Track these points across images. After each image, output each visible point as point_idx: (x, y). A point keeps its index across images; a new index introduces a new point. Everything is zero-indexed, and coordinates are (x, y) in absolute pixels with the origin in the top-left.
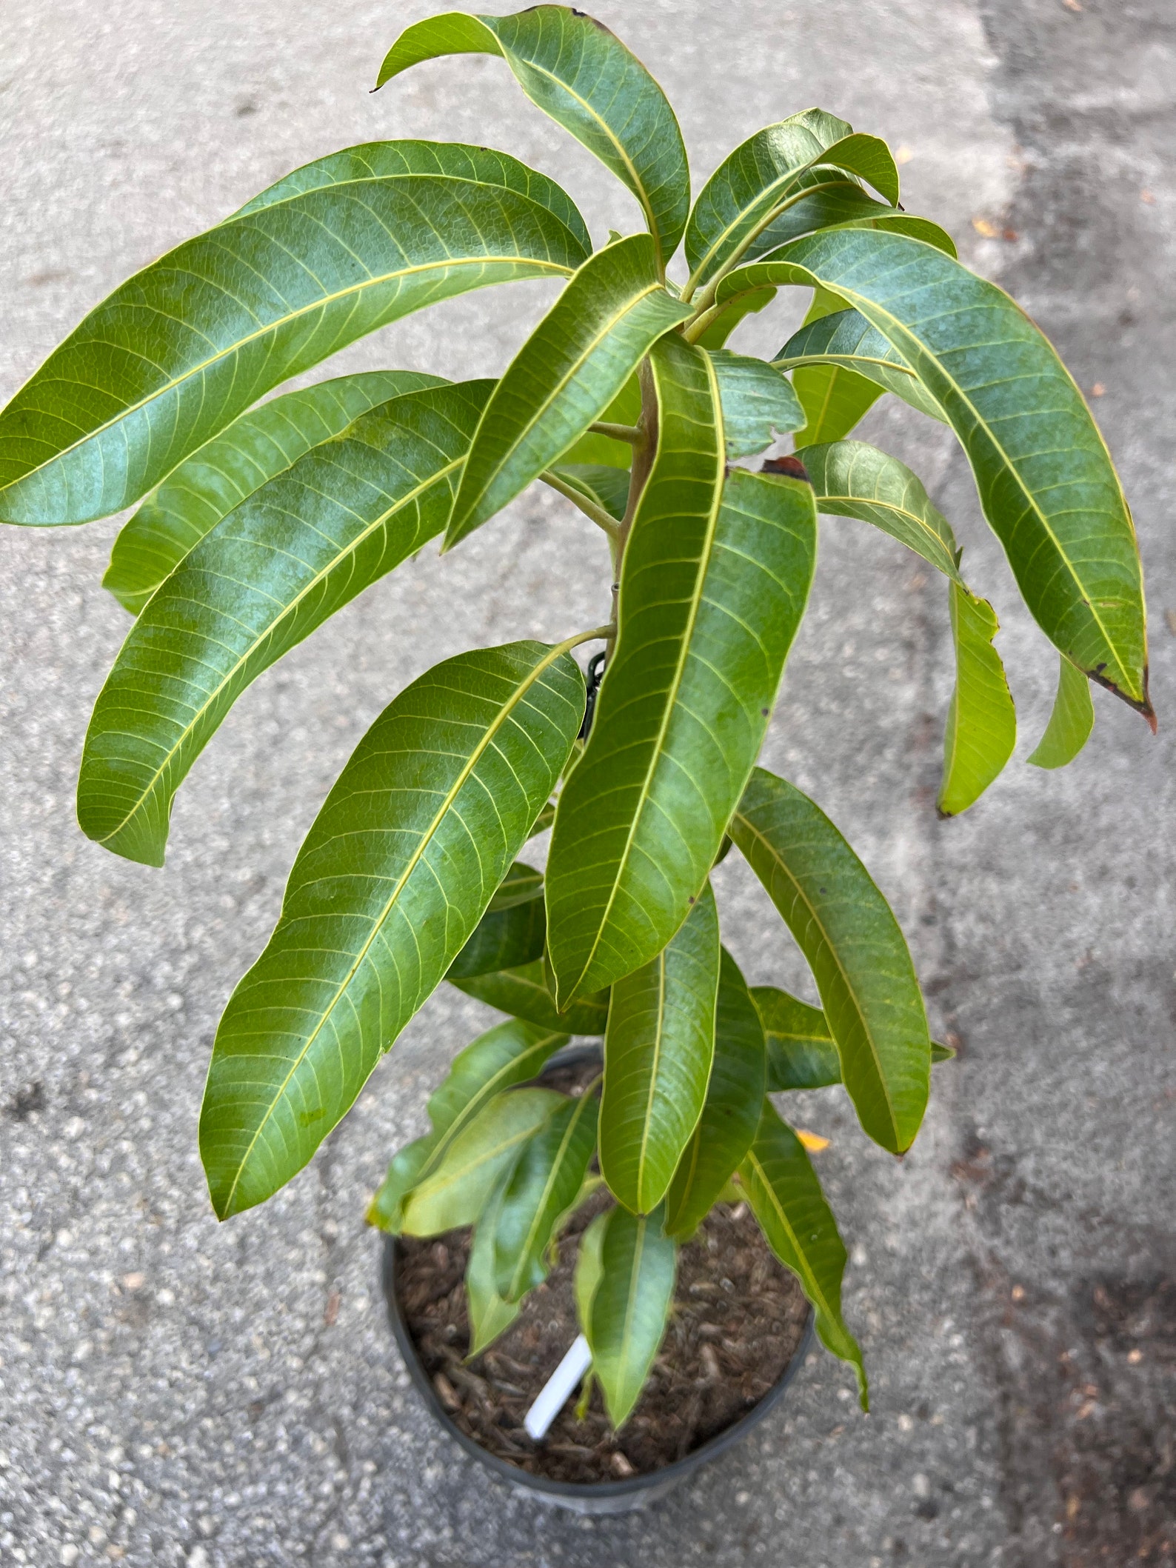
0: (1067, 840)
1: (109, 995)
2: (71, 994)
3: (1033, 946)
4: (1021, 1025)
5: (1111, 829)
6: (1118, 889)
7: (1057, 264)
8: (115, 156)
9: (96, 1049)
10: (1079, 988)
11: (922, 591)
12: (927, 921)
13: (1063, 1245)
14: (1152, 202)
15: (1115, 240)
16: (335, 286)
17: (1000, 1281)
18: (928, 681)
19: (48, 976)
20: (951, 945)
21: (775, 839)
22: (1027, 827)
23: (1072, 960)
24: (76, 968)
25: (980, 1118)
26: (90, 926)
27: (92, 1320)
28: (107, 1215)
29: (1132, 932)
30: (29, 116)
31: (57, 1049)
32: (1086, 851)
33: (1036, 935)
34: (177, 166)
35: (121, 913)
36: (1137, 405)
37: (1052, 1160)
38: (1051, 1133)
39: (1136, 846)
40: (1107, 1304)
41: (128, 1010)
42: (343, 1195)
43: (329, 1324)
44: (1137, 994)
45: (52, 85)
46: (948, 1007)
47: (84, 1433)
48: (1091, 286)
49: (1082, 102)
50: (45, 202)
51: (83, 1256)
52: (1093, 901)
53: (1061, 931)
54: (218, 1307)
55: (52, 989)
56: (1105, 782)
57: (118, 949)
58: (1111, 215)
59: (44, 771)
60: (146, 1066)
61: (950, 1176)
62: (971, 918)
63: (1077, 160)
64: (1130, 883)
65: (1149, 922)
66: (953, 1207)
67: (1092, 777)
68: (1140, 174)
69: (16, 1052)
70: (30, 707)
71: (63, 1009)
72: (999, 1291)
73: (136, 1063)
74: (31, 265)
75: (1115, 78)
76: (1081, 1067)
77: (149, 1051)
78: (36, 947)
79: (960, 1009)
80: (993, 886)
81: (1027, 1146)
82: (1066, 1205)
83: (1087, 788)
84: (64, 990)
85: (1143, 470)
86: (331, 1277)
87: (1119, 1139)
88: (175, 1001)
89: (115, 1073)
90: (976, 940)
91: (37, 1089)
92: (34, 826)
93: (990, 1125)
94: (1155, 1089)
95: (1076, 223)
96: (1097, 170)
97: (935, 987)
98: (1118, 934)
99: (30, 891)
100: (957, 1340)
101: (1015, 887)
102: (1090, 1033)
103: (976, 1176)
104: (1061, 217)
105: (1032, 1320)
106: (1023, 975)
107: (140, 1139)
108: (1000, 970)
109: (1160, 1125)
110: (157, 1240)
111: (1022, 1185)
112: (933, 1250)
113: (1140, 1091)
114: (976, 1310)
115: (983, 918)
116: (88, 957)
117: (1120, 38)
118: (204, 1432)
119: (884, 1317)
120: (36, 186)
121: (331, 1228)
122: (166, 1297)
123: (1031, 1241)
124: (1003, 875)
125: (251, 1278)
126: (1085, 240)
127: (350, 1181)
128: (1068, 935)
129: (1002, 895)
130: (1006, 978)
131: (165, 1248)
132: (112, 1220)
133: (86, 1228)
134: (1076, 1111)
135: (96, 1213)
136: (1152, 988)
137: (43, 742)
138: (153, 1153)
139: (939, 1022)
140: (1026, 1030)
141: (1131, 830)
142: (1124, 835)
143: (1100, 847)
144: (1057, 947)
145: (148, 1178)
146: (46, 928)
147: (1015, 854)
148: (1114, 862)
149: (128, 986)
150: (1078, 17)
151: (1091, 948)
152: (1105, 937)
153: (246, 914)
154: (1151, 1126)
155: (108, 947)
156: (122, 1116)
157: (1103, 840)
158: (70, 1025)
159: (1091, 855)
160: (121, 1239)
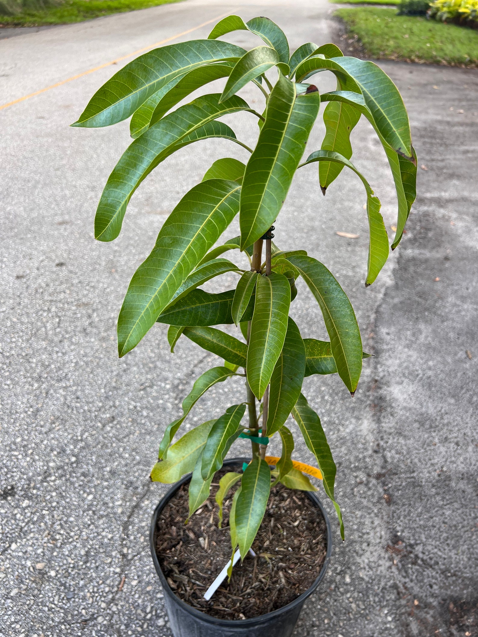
0: (431, 427)
1: (48, 455)
2: (32, 454)
3: (419, 464)
4: (415, 494)
5: (448, 424)
6: (452, 445)
7: (421, 241)
8: (92, 191)
9: (39, 475)
10: (438, 481)
11: (373, 338)
12: (376, 452)
13: (435, 583)
14: (454, 225)
15: (442, 235)
17: (409, 597)
18: (376, 368)
19: (25, 446)
20: (386, 462)
22: (416, 421)
23: (435, 470)
24: (36, 444)
25: (398, 528)
26: (44, 430)
27: (20, 580)
28: (32, 538)
29: (459, 463)
30: (65, 178)
31: (23, 474)
32: (439, 431)
33: (420, 461)
35: (57, 426)
36: (452, 285)
37: (429, 548)
38: (428, 537)
39: (459, 430)
40: (455, 610)
41: (54, 461)
42: (132, 538)
43: (120, 590)
44: (462, 485)
45: (74, 170)
46: (384, 484)
47: (10, 626)
48: (433, 248)
49: (428, 195)
50: (66, 202)
51: (21, 554)
52: (443, 449)
53: (430, 459)
54: (73, 579)
55: (25, 451)
56: (445, 407)
57: (53, 439)
58: (440, 228)
59: (35, 375)
60: (57, 482)
61: (387, 551)
62: (393, 452)
63: (427, 211)
64: (457, 444)
65: (465, 459)
66: (388, 564)
67: (441, 405)
68: (450, 217)
69: (7, 473)
70: (33, 353)
71: (28, 459)
72: (408, 601)
73: (54, 481)
74: (59, 219)
75: (440, 189)
76: (440, 512)
77: (60, 477)
78: (22, 436)
79: (390, 485)
80: (402, 441)
81: (418, 542)
82: (436, 567)
83: (439, 409)
84: (30, 452)
85: (455, 305)
86: (123, 571)
87: (457, 541)
88: (73, 459)
89: (45, 484)
90: (395, 461)
91: (13, 488)
92: (28, 394)
93: (403, 531)
94: (472, 523)
95: (427, 229)
96: (434, 215)
97: (379, 476)
98: (453, 462)
99: (22, 416)
100: (390, 619)
101: (411, 442)
102: (443, 499)
103: (398, 552)
104: (422, 227)
105: (423, 615)
106: (415, 474)
107: (51, 510)
108: (405, 472)
109: (474, 537)
110: (53, 550)
111: (417, 557)
112: (379, 580)
113: (466, 522)
114: (399, 607)
115: (397, 453)
116: (42, 441)
117: (441, 178)
118: (61, 631)
119: (358, 606)
120: (64, 197)
121: (125, 550)
122: (53, 573)
123: (422, 581)
124: (405, 437)
125: (89, 569)
126: (430, 234)
127: (136, 533)
128: (432, 461)
129: (406, 445)
130: (409, 475)
131: (55, 554)
132: (35, 541)
133: (23, 543)
134: (439, 529)
135: (28, 538)
136: (468, 483)
137: (37, 365)
138: (56, 516)
139: (381, 490)
140: (417, 496)
141: (457, 425)
142: (454, 426)
143: (445, 430)
144: (429, 465)
145: (52, 525)
146: (27, 429)
147: (411, 430)
148: (450, 436)
149: (55, 453)
150: (427, 172)
151: (442, 467)
152: (448, 463)
153: (105, 431)
154: (471, 537)
155: (50, 438)
156: (45, 501)
157: (446, 428)
158: (30, 465)
159: (441, 433)
160: (37, 549)
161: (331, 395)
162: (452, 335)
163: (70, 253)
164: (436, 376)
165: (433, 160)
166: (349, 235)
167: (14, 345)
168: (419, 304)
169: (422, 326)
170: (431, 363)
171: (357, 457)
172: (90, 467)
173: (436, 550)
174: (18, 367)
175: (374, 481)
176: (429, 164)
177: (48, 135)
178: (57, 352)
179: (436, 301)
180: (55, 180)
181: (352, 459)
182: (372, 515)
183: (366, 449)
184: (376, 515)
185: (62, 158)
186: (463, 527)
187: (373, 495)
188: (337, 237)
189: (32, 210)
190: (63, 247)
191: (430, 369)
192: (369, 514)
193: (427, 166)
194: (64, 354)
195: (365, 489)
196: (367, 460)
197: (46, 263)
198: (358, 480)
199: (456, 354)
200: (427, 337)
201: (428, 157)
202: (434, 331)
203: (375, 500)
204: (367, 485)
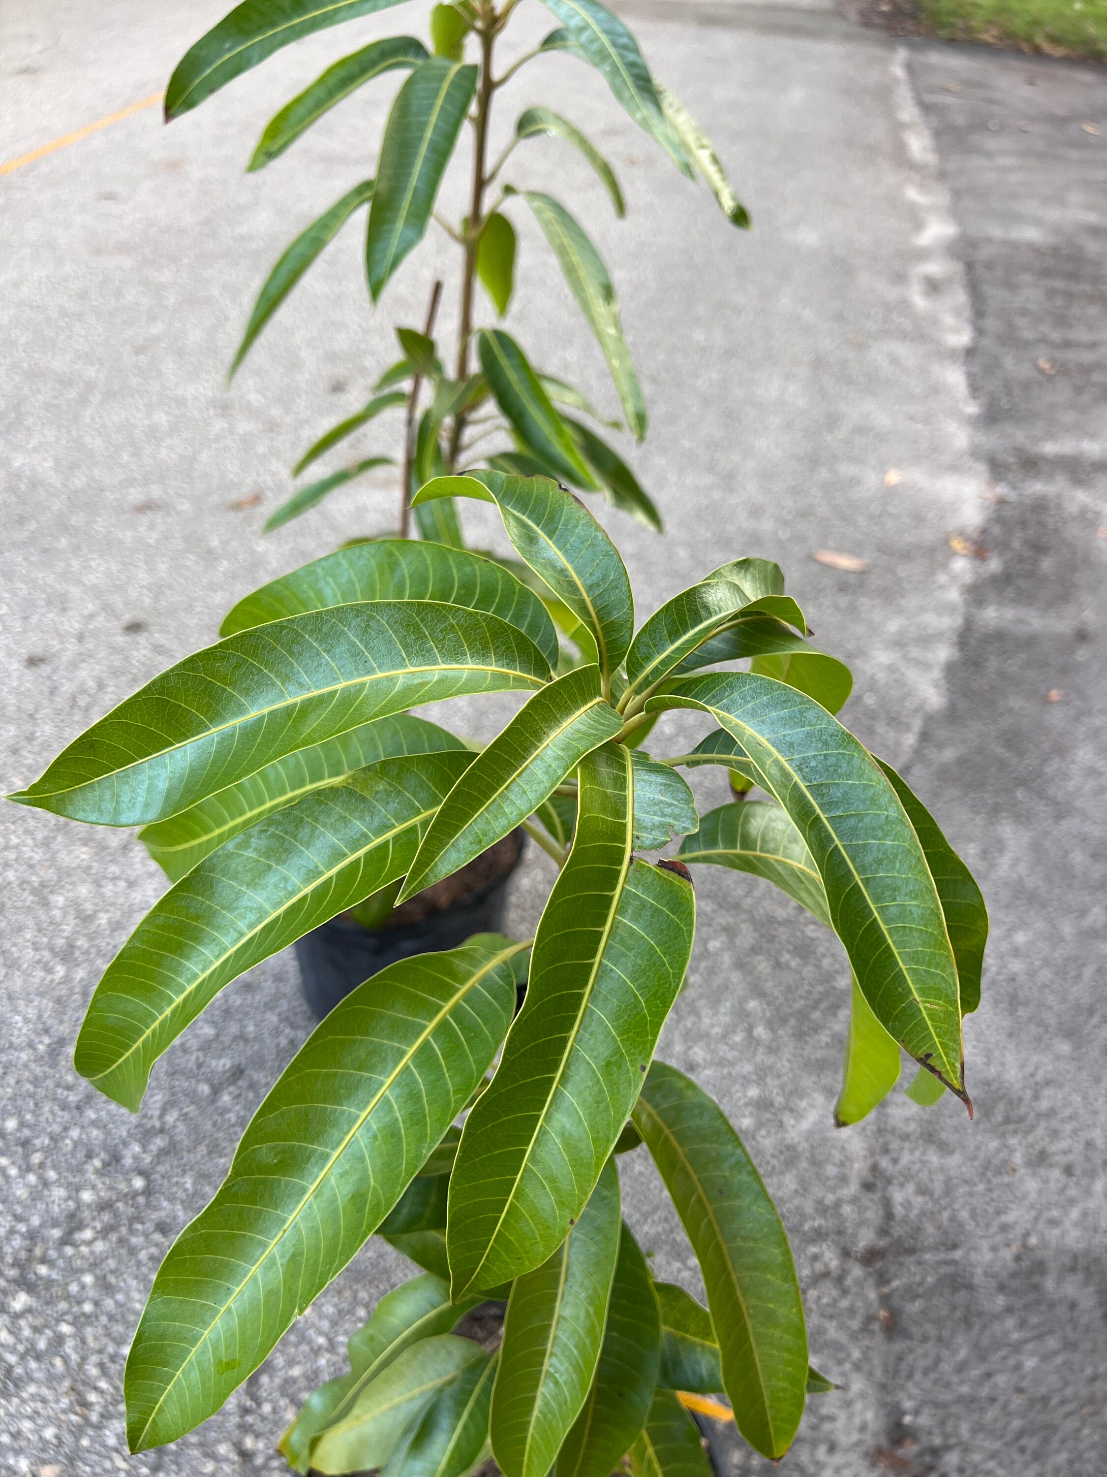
0: (1007, 1121)
1: (79, 1170)
2: (42, 1165)
3: (970, 1226)
4: (954, 1308)
5: (1051, 1113)
6: (1056, 1174)
7: (1022, 583)
8: (222, 415)
9: (55, 1224)
10: (1014, 1275)
12: (868, 1187)
15: (1073, 568)
16: (351, 675)
19: (25, 1143)
20: (889, 1216)
21: (682, 1138)
23: (1008, 1245)
24: (52, 1138)
25: (908, 1405)
28: (33, 1397)
29: (1068, 1224)
30: (158, 376)
31: (18, 1218)
32: (1027, 1132)
33: (973, 1215)
34: (272, 427)
36: (1089, 713)
37: (976, 1457)
38: (978, 1428)
39: (1075, 1132)
41: (94, 1187)
42: (267, 1408)
44: (1071, 1288)
45: (180, 353)
46: (882, 1279)
48: (1051, 605)
49: (1050, 448)
50: (158, 446)
51: (6, 1440)
52: (1031, 1185)
53: (998, 1213)
55: (26, 1157)
56: (1046, 1065)
57: (94, 1123)
58: (1071, 546)
59: (60, 942)
60: (100, 1246)
61: (873, 1465)
62: (910, 1188)
63: (1043, 497)
64: (1068, 1170)
65: (1085, 1214)
67: (1035, 1058)
68: (1098, 514)
70: (59, 880)
71: (32, 1178)
73: (89, 1243)
74: (135, 495)
75: (1081, 431)
76: (1012, 1362)
77: (104, 1233)
78: (19, 1114)
79: (895, 1284)
80: (934, 1158)
81: (952, 1441)
83: (1030, 1069)
84: (37, 1158)
85: (1092, 772)
87: (1046, 1441)
88: (139, 1183)
89: (69, 1250)
90: (915, 1212)
92: (41, 995)
93: (916, 1412)
94: (1084, 1392)
95: (1039, 548)
96: (1059, 506)
97: (871, 1257)
98: (1054, 1223)
99: (24, 1056)
101: (954, 1161)
102: (1022, 1324)
103: (900, 1466)
104: (1027, 543)
106: (958, 1254)
107: (80, 1322)
108: (935, 1248)
109: (1086, 1431)
110: (78, 1432)
113: (1069, 1391)
115: (922, 1191)
116: (66, 1129)
117: (1086, 398)
120: (152, 432)
121: (249, 1443)
124: (944, 1149)
126: (1047, 564)
127: (276, 1395)
128: (1004, 1218)
129: (942, 1169)
130: (942, 1256)
131: (85, 1442)
132: (39, 1405)
133: (12, 1410)
134: (1004, 1407)
135: (25, 1395)
136: (1086, 1283)
137: (65, 915)
138: (90, 1340)
139: (872, 1295)
140: (958, 1314)
141: (1071, 1117)
142: (1063, 1121)
143: (1040, 1131)
144: (993, 1229)
145: (80, 1366)
146: (32, 1096)
147: (956, 1130)
148: (1053, 1148)
149: (97, 1163)
150: (1050, 378)
151: (1027, 1234)
152: (1041, 1225)
153: (220, 1104)
154: (1078, 1430)
155: (86, 1121)
156: (67, 1297)
157: (1043, 1124)
158: (36, 1196)
159: (1031, 1139)
160: (44, 1426)
161: (770, 1025)
162: (1078, 858)
163: (157, 597)
164: (1032, 974)
165: (1068, 344)
166: (846, 562)
167: (11, 855)
168: (1003, 765)
169: (1007, 830)
170: (1020, 938)
171: (820, 1202)
172: (179, 1207)
173: (991, 1464)
174: (21, 917)
175: (857, 1271)
176: (1058, 354)
177: (124, 248)
178: (115, 879)
179: (1045, 760)
180: (134, 381)
181: (809, 1207)
182: (847, 1366)
183: (843, 1179)
184: (857, 1367)
185: (152, 319)
186: (1063, 1402)
187: (851, 1311)
188: (815, 568)
189: (73, 467)
190: (143, 576)
191: (1016, 952)
192: (840, 1363)
193: (1053, 361)
194: (131, 884)
195: (835, 1293)
196: (847, 1210)
197: (100, 621)
198: (819, 1266)
199: (1083, 913)
200: (1015, 862)
201: (1056, 336)
202: (1036, 847)
203: (855, 1324)
204: (840, 1280)
